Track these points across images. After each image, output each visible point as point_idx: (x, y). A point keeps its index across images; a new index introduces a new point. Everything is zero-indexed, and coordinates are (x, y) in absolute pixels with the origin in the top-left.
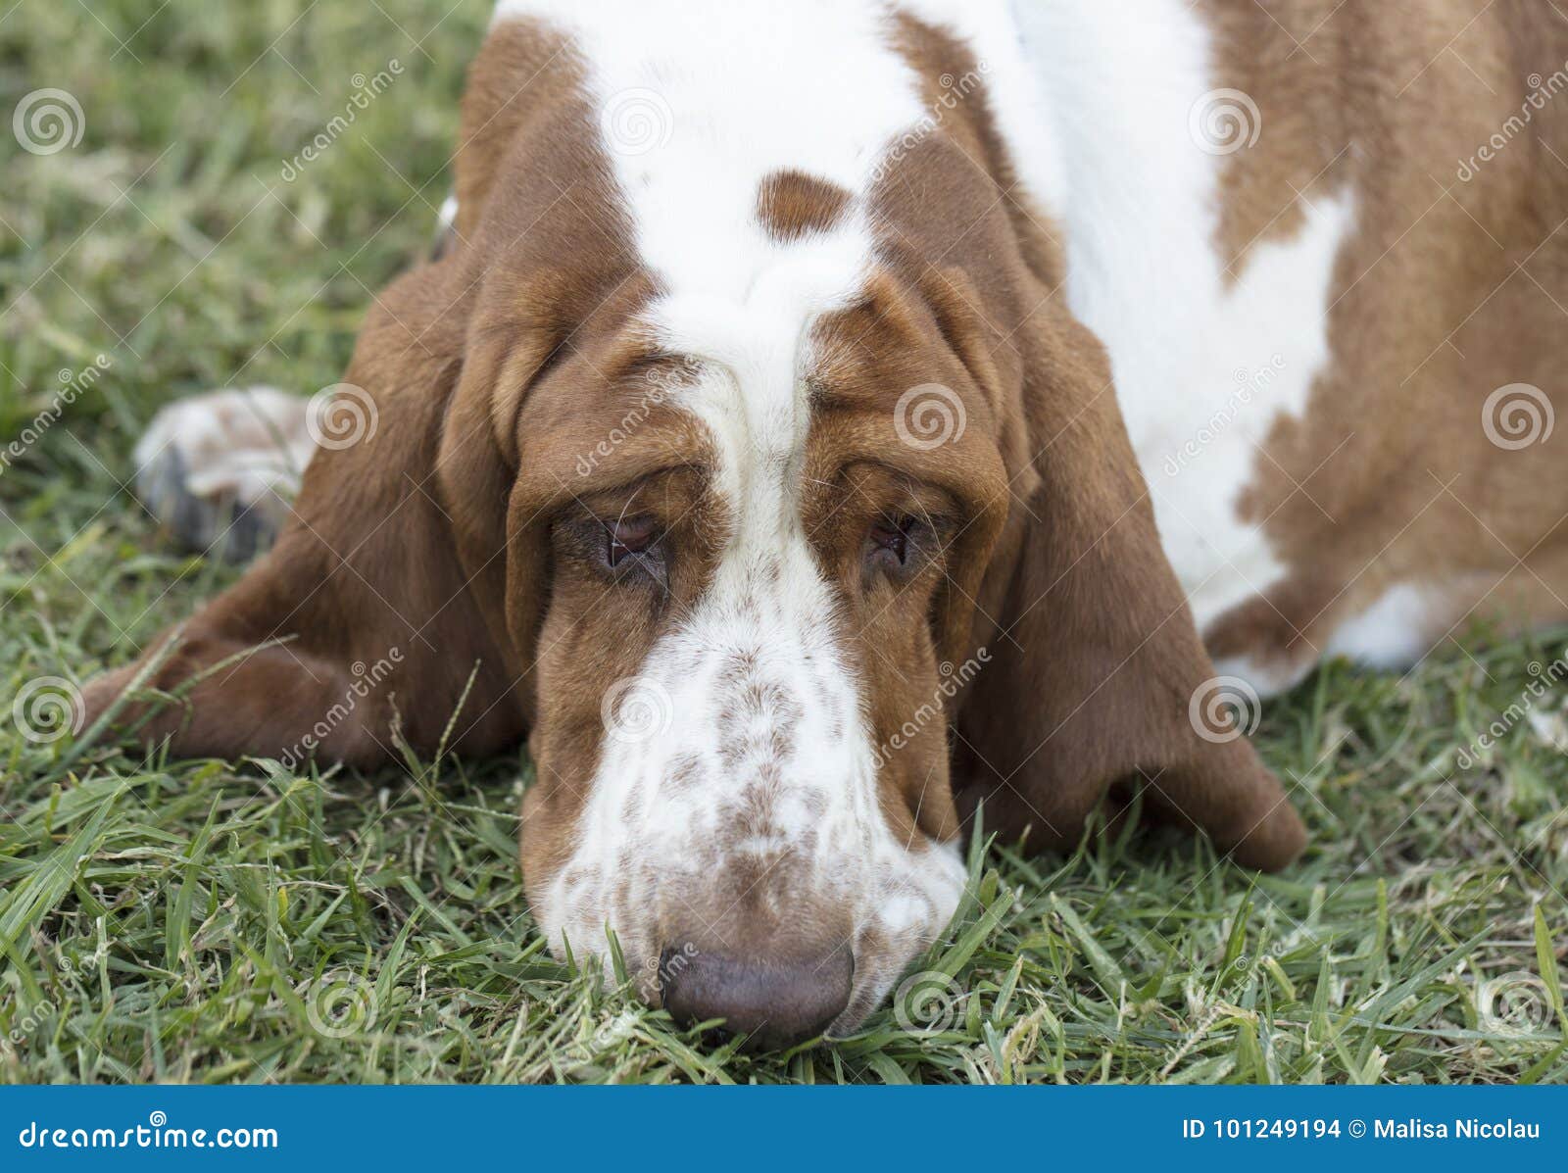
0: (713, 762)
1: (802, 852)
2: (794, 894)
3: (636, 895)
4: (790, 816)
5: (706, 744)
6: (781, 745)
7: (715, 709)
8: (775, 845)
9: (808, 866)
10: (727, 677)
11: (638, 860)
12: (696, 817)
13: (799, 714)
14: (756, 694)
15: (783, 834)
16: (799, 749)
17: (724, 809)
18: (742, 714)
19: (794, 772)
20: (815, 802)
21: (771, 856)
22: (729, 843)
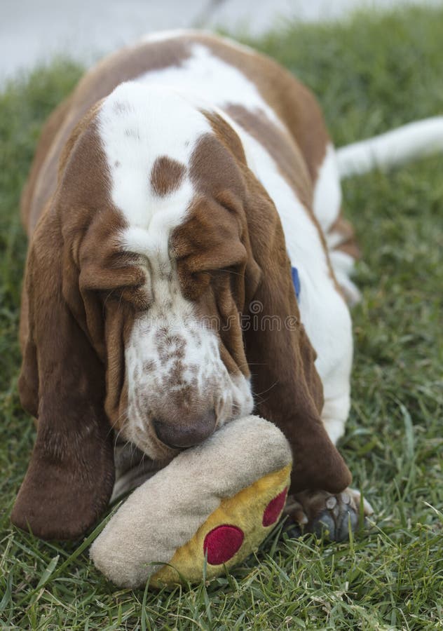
0: (158, 362)
1: (194, 386)
2: (193, 400)
3: (141, 404)
4: (187, 376)
5: (154, 356)
6: (180, 354)
7: (156, 347)
8: (183, 386)
9: (196, 389)
10: (158, 336)
11: (140, 392)
12: (155, 380)
13: (185, 343)
14: (169, 340)
15: (185, 382)
16: (186, 354)
17: (164, 378)
18: (165, 347)
19: (186, 361)
20: (195, 369)
21: (183, 389)
22: (168, 388)
